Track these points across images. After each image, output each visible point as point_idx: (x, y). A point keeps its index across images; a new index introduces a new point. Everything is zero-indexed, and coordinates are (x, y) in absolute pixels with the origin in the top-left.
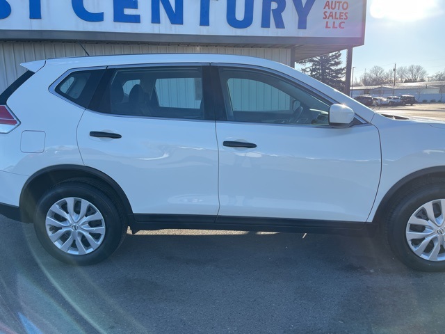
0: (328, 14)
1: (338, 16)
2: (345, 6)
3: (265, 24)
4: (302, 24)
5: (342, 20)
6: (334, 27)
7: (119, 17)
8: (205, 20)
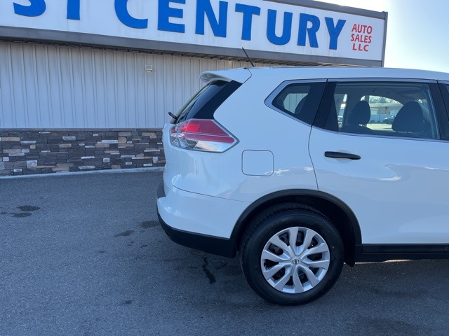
0: (355, 37)
1: (363, 39)
2: (369, 31)
3: (301, 42)
4: (333, 45)
5: (367, 44)
6: (359, 50)
7: (164, 25)
8: (246, 35)
